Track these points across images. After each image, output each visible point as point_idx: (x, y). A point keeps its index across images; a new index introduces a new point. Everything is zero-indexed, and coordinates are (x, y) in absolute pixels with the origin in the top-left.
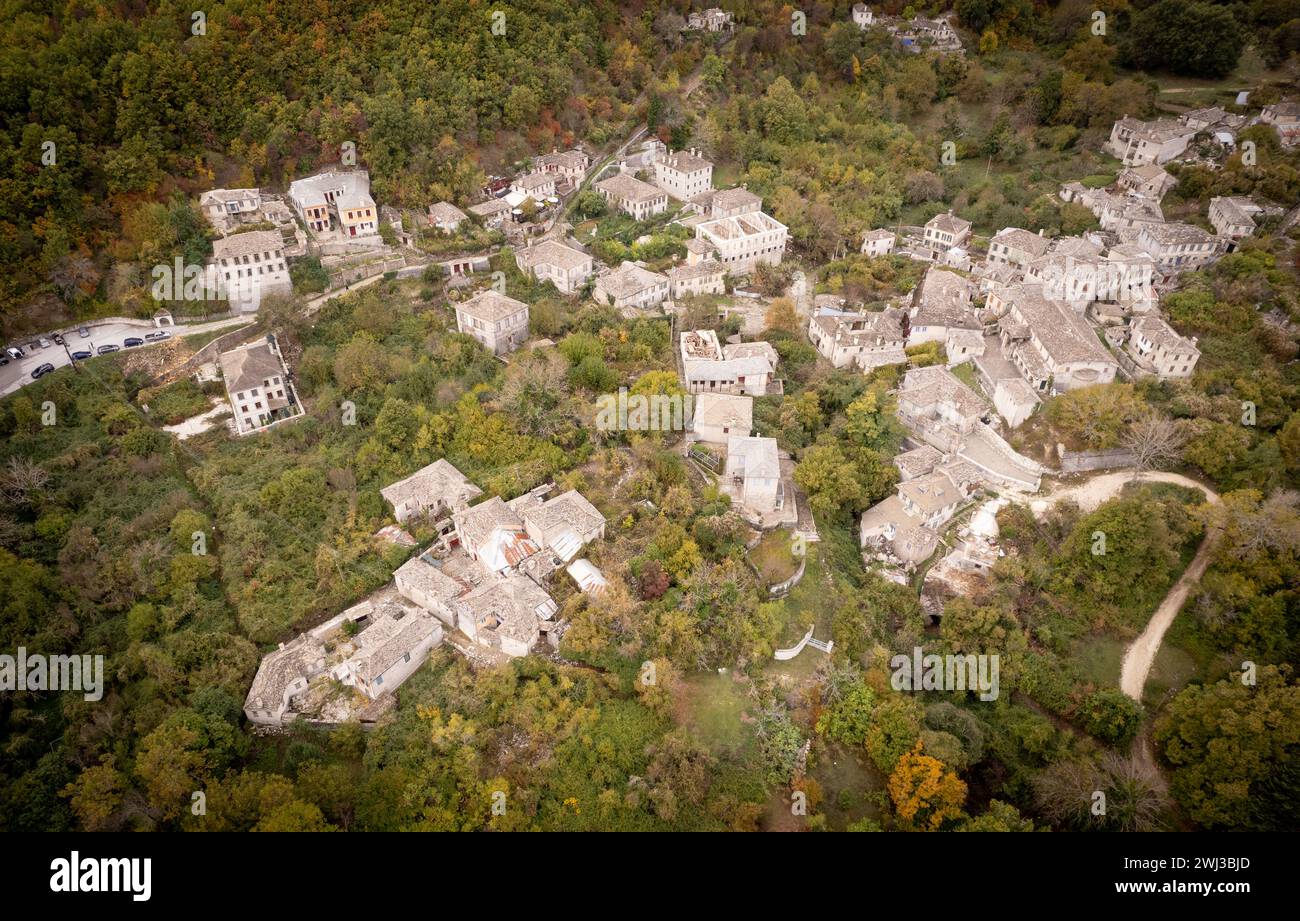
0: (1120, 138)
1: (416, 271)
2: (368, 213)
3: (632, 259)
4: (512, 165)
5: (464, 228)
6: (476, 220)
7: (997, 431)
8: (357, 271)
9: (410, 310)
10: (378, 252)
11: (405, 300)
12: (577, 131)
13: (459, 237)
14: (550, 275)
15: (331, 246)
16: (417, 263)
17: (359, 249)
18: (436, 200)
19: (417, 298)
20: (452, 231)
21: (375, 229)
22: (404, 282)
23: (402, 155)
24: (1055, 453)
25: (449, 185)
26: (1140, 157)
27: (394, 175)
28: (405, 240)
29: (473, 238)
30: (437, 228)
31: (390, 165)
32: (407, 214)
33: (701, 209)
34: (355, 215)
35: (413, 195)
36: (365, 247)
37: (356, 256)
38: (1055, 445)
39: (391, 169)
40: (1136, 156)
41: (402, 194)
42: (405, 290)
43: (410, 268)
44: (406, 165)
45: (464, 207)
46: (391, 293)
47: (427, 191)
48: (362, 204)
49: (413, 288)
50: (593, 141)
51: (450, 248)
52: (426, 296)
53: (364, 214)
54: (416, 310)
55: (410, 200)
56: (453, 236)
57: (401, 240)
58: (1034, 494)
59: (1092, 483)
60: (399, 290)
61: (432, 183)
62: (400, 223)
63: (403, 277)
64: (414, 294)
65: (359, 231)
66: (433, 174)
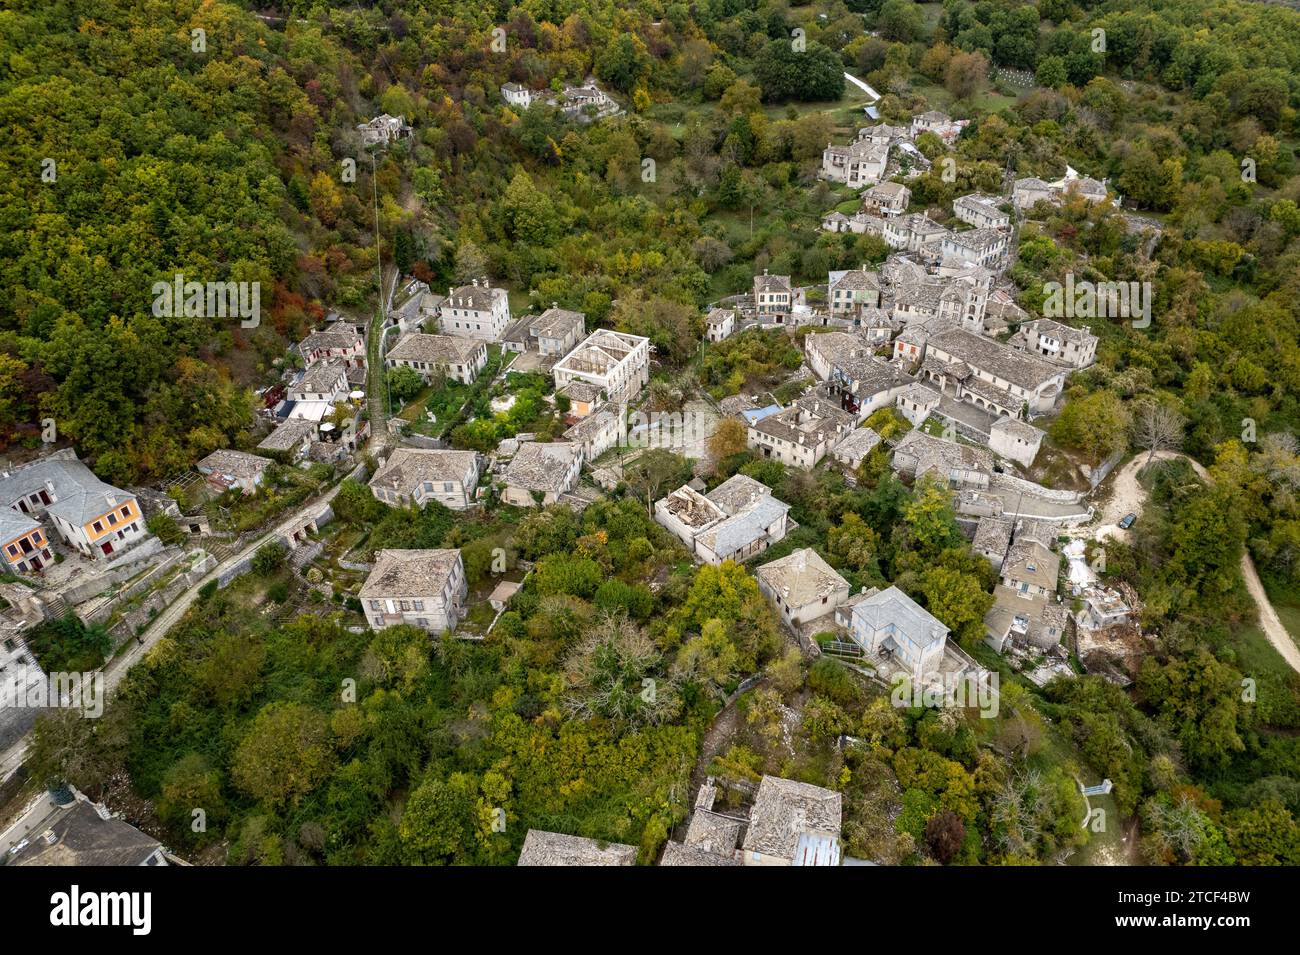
0: (834, 165)
1: (242, 566)
2: (126, 512)
3: (508, 435)
4: (271, 367)
5: (272, 477)
6: (282, 458)
7: (1015, 474)
8: (148, 606)
9: (267, 627)
10: (164, 563)
11: (250, 616)
12: (323, 297)
13: (270, 491)
14: (431, 495)
15: (84, 587)
16: (233, 553)
17: (134, 571)
18: (204, 452)
19: (264, 604)
20: (257, 487)
21: (142, 531)
22: (231, 587)
23: (129, 406)
24: (1080, 474)
25: (214, 425)
26: (864, 177)
27: (128, 440)
28: (196, 529)
29: (291, 485)
30: (232, 492)
31: (116, 427)
32: (177, 488)
33: (520, 347)
34: (105, 523)
35: (171, 458)
36: (142, 564)
37: (136, 584)
38: (1077, 468)
39: (119, 433)
40: (860, 177)
41: (151, 464)
42: (238, 598)
43: (226, 564)
44: (140, 419)
45: (249, 447)
46: (222, 613)
47: (185, 443)
48: (112, 502)
49: (251, 593)
50: (348, 305)
51: (269, 512)
52: (277, 596)
53: (119, 515)
54: (275, 621)
55: (167, 467)
56: (262, 494)
57: (187, 529)
58: (1091, 522)
59: (1118, 490)
60: (231, 605)
61: (188, 431)
62: (174, 506)
63: (227, 583)
64: (257, 600)
65: (117, 546)
66: (185, 418)
